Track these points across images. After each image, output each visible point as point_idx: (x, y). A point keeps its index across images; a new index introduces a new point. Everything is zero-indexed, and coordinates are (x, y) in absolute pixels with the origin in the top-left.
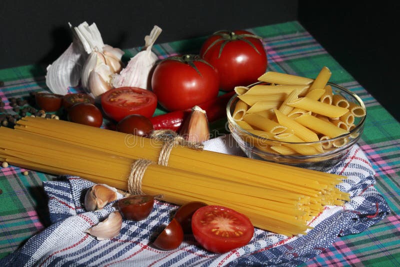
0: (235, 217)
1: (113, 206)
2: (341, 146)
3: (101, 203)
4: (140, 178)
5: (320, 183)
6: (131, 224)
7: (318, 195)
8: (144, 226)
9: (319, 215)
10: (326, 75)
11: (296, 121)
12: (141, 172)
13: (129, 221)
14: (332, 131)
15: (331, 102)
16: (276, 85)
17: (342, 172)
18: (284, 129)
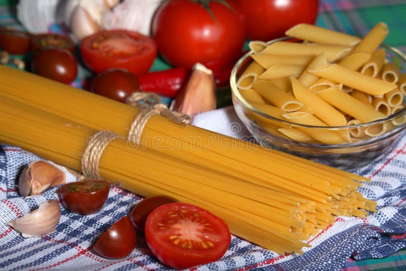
0: (207, 222)
1: (57, 192)
2: (376, 135)
3: (37, 187)
4: (97, 157)
5: (331, 184)
6: (74, 218)
7: (328, 201)
8: (91, 223)
9: (328, 228)
10: (379, 33)
12: (99, 148)
13: (74, 214)
15: (376, 72)
16: (310, 42)
17: (380, 170)
18: (298, 106)
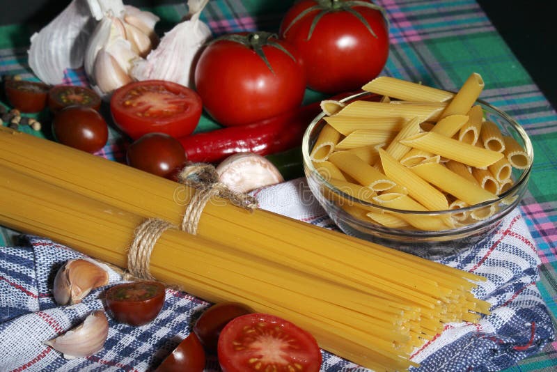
0: (291, 337)
1: (100, 297)
2: (484, 219)
3: (77, 294)
4: (147, 252)
5: (439, 284)
6: (125, 331)
7: (436, 305)
8: (145, 337)
9: (435, 338)
10: (474, 88)
11: (412, 171)
12: (150, 240)
13: (123, 325)
14: (471, 193)
15: (476, 138)
16: (392, 99)
17: (486, 258)
18: (391, 185)
